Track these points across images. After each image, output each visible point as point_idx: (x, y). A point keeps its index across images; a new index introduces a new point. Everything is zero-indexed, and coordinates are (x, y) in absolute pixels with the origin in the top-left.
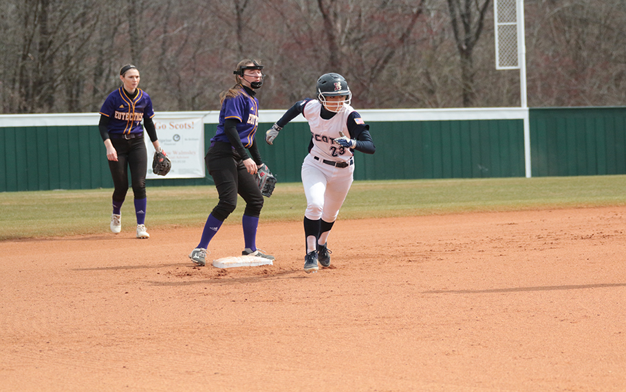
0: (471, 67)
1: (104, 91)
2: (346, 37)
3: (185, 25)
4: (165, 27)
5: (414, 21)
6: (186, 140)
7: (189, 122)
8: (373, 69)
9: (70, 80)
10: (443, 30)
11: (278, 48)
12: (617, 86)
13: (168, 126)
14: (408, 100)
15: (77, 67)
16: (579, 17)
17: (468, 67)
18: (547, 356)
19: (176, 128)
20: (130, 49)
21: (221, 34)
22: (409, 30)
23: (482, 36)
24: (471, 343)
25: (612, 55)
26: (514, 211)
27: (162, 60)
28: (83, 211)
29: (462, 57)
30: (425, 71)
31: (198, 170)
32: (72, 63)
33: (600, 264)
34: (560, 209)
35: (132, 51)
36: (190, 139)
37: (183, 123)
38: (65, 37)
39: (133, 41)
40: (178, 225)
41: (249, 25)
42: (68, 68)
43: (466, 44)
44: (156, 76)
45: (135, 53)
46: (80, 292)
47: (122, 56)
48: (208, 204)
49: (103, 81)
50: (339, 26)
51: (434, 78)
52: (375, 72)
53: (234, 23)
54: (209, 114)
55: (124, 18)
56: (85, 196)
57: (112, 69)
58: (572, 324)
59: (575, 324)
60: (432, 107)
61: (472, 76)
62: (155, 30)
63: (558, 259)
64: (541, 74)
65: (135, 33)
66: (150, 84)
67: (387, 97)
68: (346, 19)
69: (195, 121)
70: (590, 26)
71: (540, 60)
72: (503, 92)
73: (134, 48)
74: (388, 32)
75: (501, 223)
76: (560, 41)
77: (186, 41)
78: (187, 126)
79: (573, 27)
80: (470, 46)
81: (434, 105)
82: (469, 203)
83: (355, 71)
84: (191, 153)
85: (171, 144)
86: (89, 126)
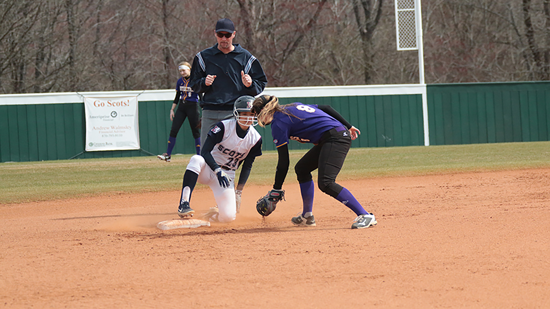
0: (372, 48)
1: (46, 73)
2: (260, 23)
3: (117, 15)
4: (98, 16)
5: (320, 8)
6: (122, 116)
7: (125, 100)
8: (284, 51)
9: (14, 64)
10: (346, 16)
11: (200, 33)
12: (500, 64)
13: (106, 104)
14: (315, 78)
15: (21, 53)
16: (465, 4)
17: (370, 49)
18: (464, 305)
19: (113, 105)
20: (68, 36)
21: (148, 22)
22: (316, 16)
23: (380, 21)
24: (395, 294)
25: (495, 37)
26: (420, 176)
27: (96, 45)
28: (35, 181)
29: (363, 40)
30: (330, 53)
31: (133, 143)
32: (17, 49)
33: (502, 222)
34: (460, 173)
35: (70, 38)
36: (126, 116)
37: (120, 101)
38: (10, 26)
39: (71, 30)
40: (122, 192)
41: (174, 14)
42: (14, 54)
43: (367, 29)
44: (92, 60)
45: (72, 40)
46: (40, 253)
47: (61, 42)
48: (145, 172)
49: (45, 65)
50: (253, 13)
51: (338, 58)
52: (286, 54)
53: (160, 12)
54: (142, 93)
55: (63, 9)
56: (34, 167)
57: (53, 54)
58: (484, 276)
59: (487, 276)
60: (338, 85)
61: (373, 56)
62: (90, 19)
63: (465, 217)
64: (434, 54)
65: (73, 21)
66: (86, 67)
67: (297, 77)
68: (260, 8)
69: (130, 99)
70: (475, 11)
71: (433, 42)
72: (400, 70)
73: (72, 35)
74: (298, 19)
75: (410, 186)
76: (449, 24)
77: (118, 28)
78: (123, 104)
79: (460, 12)
80: (370, 31)
81: (339, 83)
82: (380, 169)
83: (268, 53)
84: (127, 128)
85: (109, 120)
86: (35, 105)
